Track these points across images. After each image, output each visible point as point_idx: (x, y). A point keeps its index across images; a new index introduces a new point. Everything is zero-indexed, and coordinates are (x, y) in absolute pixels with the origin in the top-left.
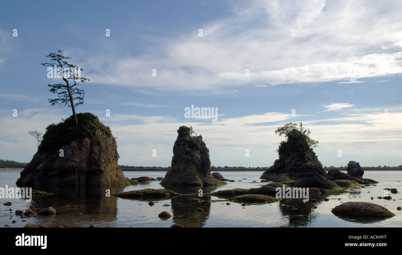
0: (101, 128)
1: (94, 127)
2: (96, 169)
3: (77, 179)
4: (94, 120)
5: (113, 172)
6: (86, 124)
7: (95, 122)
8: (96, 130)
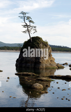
0: (42, 43)
1: (38, 43)
2: (38, 61)
3: (30, 65)
4: (39, 40)
5: (48, 63)
6: (35, 41)
7: (40, 41)
8: (39, 44)
